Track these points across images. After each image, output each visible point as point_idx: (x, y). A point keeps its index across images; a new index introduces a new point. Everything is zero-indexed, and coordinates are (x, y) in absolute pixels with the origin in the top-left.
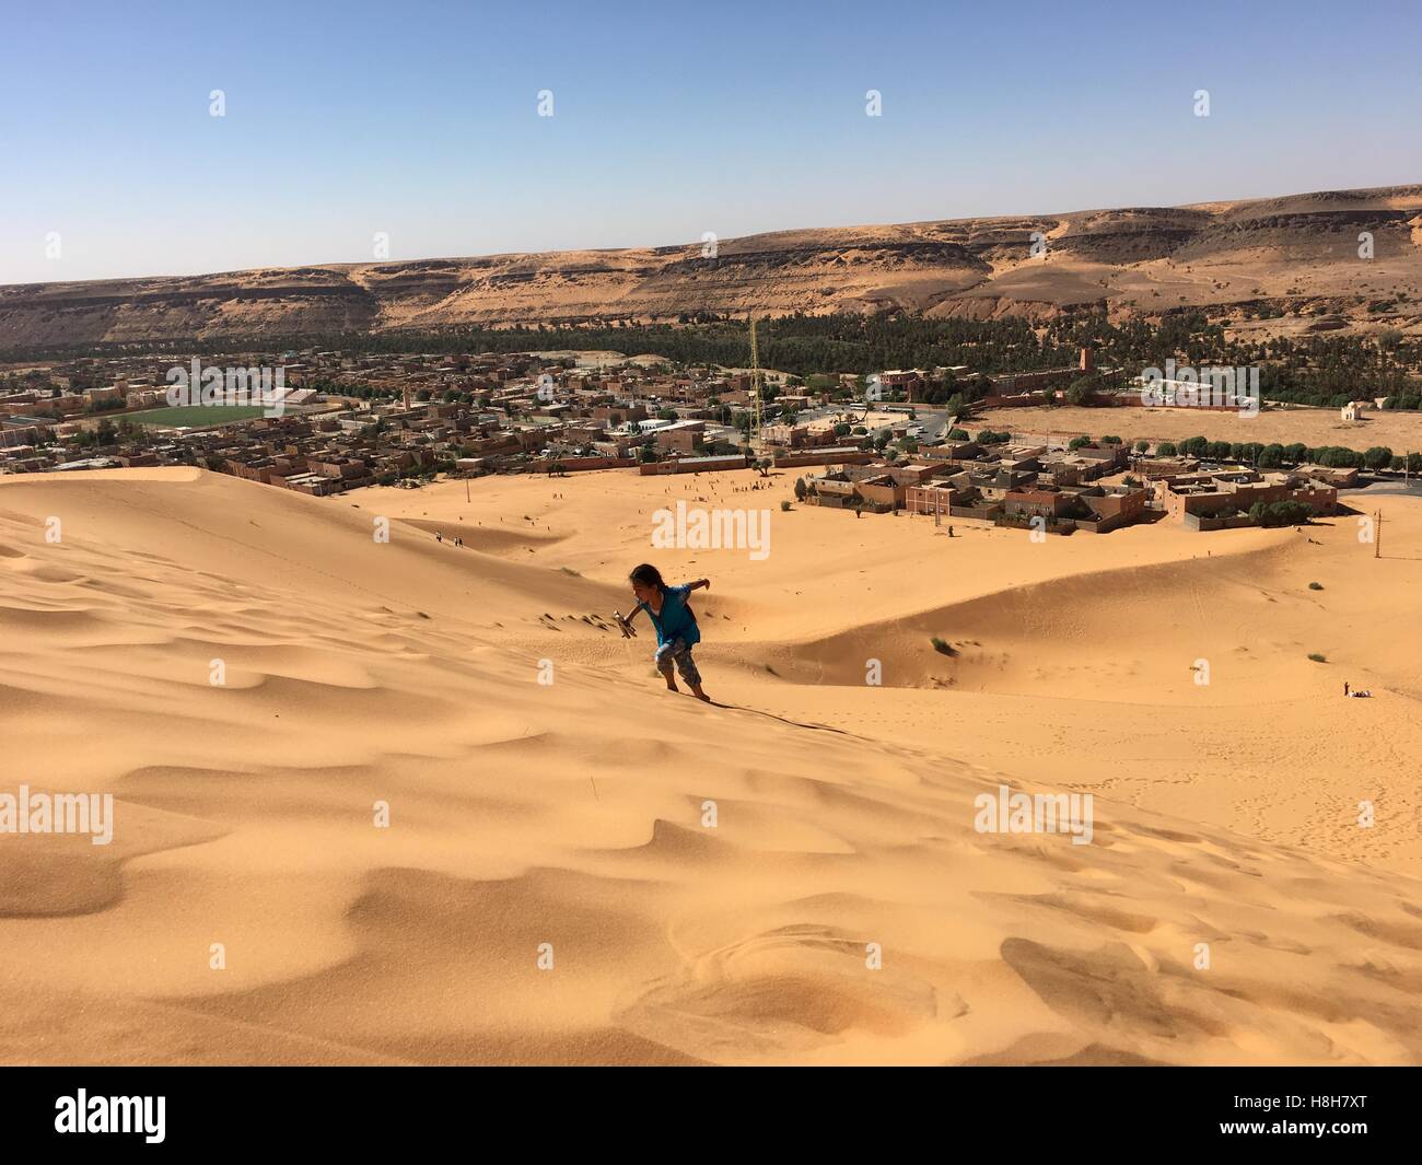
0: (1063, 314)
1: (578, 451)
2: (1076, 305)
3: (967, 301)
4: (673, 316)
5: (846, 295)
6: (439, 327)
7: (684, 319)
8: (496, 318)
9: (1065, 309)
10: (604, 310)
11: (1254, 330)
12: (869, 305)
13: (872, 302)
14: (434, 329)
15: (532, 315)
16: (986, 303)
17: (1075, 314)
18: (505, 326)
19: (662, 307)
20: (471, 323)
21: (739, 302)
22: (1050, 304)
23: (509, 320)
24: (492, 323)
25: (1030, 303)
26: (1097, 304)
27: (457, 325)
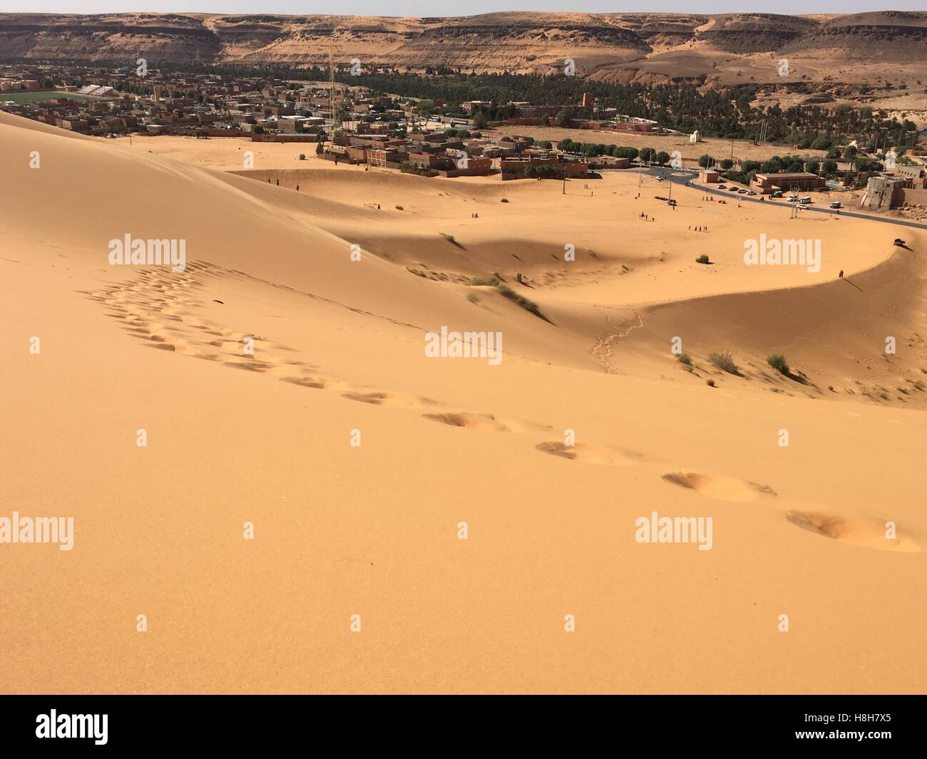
0: (672, 83)
1: (229, 127)
2: (682, 78)
3: (615, 70)
4: (423, 68)
5: (544, 61)
6: (260, 64)
7: (430, 71)
8: (301, 60)
9: (673, 80)
10: (376, 60)
11: (771, 100)
12: (552, 69)
13: (555, 67)
14: (256, 65)
15: (326, 60)
16: (629, 72)
17: (680, 84)
18: (305, 67)
19: (416, 61)
20: (282, 63)
21: (470, 61)
22: (667, 76)
23: (309, 62)
24: (298, 64)
25: (655, 74)
26: (697, 79)
27: (273, 63)
